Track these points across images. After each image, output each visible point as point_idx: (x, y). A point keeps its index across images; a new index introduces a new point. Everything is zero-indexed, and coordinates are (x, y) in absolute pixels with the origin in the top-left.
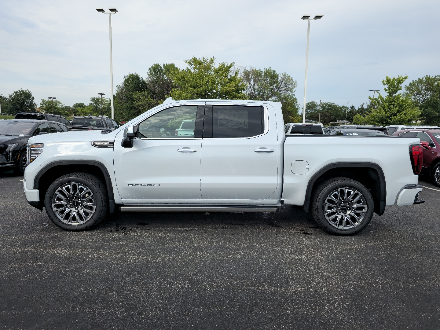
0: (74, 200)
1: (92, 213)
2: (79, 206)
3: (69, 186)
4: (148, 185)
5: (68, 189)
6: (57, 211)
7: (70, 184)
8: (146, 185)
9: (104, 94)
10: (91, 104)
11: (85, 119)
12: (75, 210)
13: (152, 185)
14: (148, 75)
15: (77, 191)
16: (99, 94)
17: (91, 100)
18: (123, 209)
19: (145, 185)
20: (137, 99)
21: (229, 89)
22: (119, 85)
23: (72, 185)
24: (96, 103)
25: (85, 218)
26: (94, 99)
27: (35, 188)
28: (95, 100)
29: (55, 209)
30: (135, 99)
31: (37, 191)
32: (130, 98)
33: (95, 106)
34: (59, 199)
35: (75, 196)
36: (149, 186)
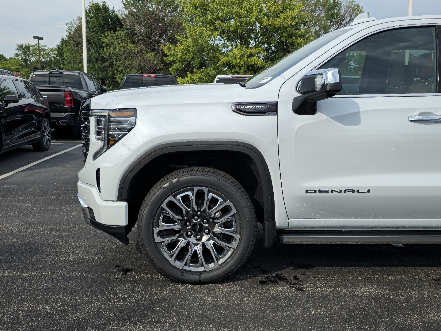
0: (194, 221)
1: (230, 248)
2: (204, 233)
3: (189, 193)
4: (345, 191)
5: (186, 199)
6: (162, 242)
7: (192, 190)
8: (343, 191)
9: (42, 39)
10: (17, 55)
11: (51, 75)
12: (195, 242)
13: (353, 191)
14: (124, 4)
15: (205, 205)
16: (35, 37)
17: (18, 49)
18: (287, 239)
19: (341, 191)
20: (107, 45)
21: (285, 23)
22: (71, 23)
23: (195, 191)
24: (25, 53)
25: (216, 258)
26: (22, 47)
27: (120, 198)
28: (23, 49)
29: (158, 239)
30: (104, 45)
31: (124, 204)
32: (94, 42)
33: (24, 57)
34: (168, 220)
35: (199, 213)
36: (347, 193)
